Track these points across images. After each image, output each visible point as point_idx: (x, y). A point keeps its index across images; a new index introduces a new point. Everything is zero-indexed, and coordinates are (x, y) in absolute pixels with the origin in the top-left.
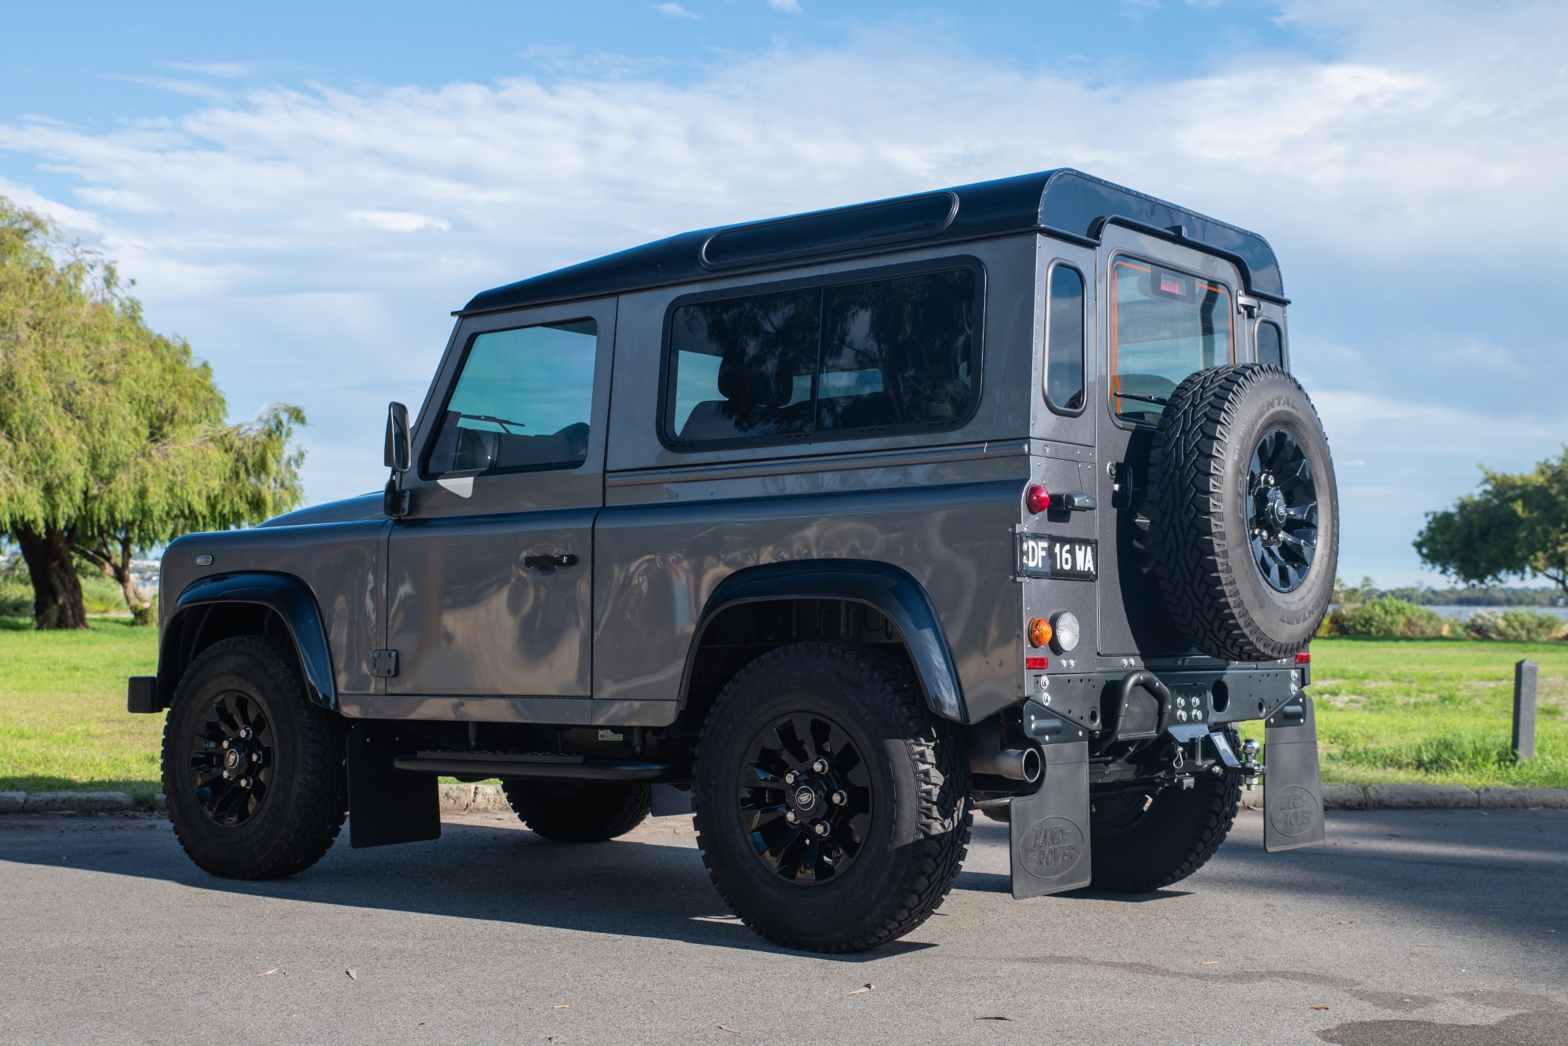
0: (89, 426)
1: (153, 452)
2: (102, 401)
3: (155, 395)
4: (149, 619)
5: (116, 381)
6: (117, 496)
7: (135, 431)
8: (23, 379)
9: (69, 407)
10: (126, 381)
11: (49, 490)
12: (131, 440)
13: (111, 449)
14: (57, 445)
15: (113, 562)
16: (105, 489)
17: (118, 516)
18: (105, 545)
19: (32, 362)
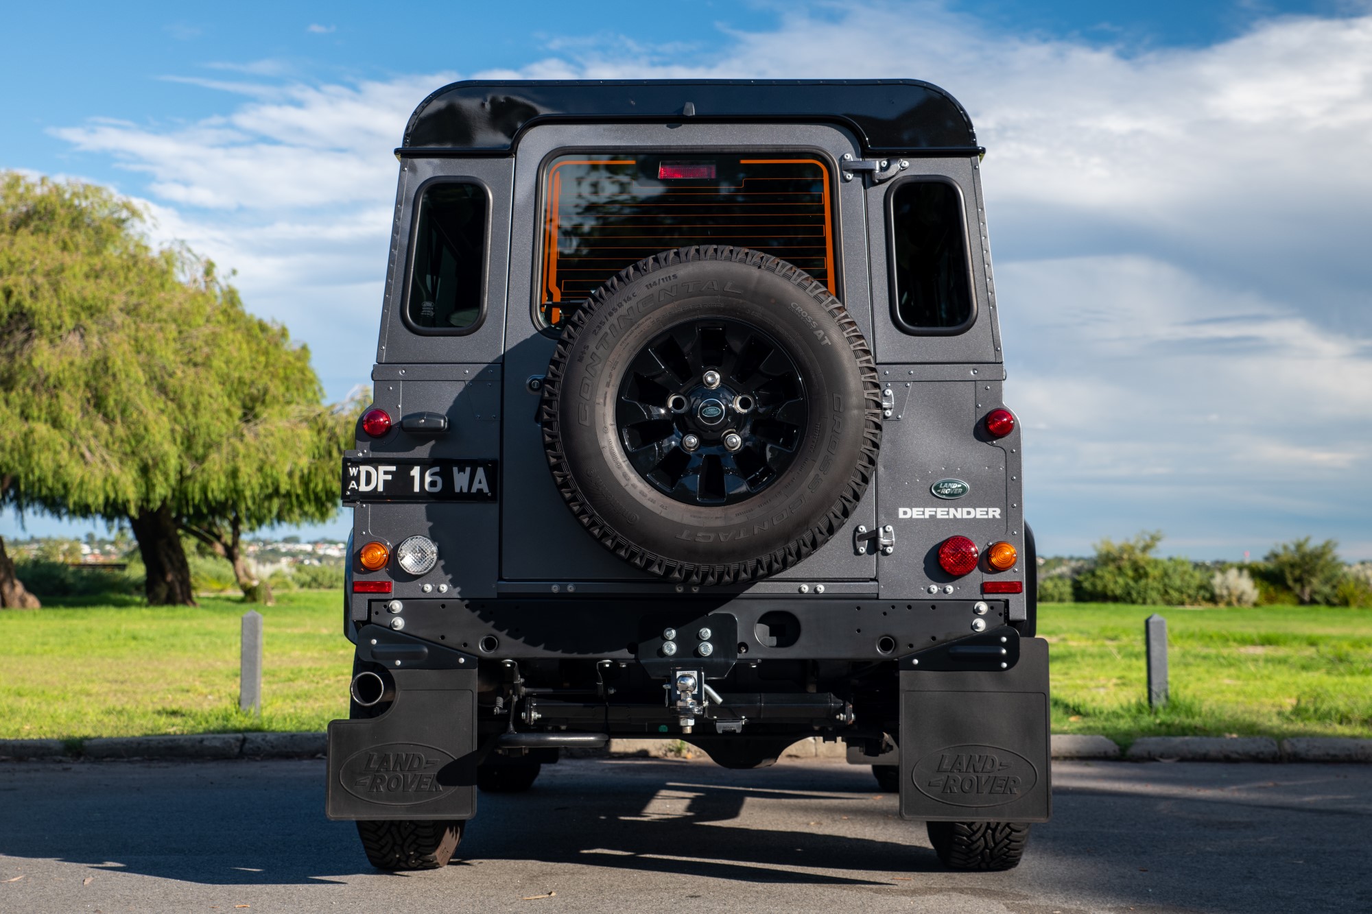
0: (181, 407)
1: (245, 432)
2: (194, 382)
3: (247, 376)
4: (257, 597)
5: (206, 364)
6: (209, 475)
7: (228, 412)
8: (117, 363)
9: (163, 389)
10: (218, 363)
11: (145, 470)
12: (225, 420)
13: (203, 430)
14: (150, 427)
15: (223, 540)
16: (199, 468)
17: (210, 495)
18: (213, 524)
19: (126, 347)
